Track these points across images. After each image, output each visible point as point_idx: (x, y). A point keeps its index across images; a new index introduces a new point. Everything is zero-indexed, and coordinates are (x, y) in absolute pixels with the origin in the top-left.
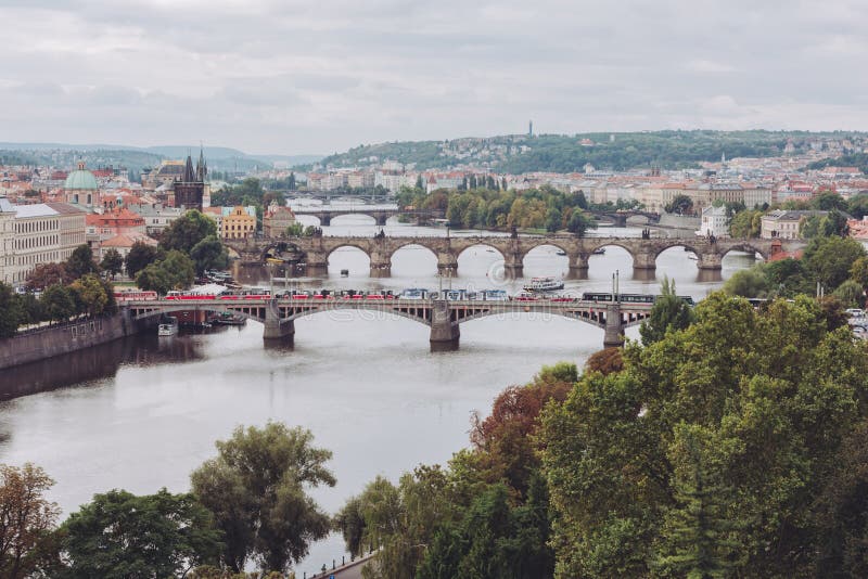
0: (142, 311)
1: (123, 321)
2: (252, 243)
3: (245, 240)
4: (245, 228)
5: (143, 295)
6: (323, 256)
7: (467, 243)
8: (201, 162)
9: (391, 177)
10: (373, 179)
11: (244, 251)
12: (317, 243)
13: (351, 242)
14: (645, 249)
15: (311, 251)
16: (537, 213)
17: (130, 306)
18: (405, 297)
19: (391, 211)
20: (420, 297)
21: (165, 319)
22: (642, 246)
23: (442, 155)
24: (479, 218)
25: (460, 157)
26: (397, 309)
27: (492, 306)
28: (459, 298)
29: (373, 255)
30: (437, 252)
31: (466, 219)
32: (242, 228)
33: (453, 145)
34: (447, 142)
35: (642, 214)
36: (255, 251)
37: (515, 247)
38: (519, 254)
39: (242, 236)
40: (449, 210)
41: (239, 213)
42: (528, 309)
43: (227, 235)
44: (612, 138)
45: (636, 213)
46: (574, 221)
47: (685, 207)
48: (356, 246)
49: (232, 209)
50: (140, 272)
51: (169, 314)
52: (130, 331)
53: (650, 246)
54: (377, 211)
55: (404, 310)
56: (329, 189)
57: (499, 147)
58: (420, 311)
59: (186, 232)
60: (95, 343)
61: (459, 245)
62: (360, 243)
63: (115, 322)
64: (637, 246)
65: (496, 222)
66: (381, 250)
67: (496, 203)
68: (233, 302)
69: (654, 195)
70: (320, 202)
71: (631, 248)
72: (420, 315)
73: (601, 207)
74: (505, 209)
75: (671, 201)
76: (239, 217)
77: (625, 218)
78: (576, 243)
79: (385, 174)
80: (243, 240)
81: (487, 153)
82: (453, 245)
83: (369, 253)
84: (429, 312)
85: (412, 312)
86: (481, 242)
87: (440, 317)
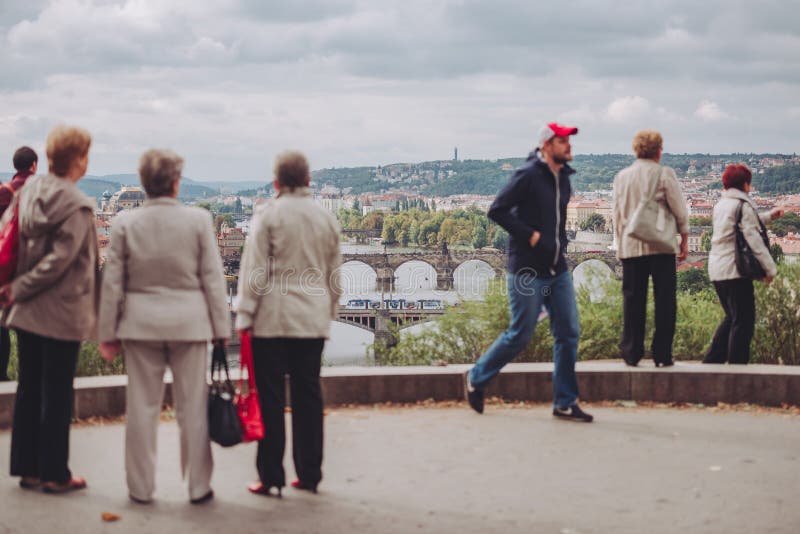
7: (402, 259)
9: (330, 201)
16: (464, 231)
18: (351, 307)
20: (364, 307)
23: (375, 180)
24: (412, 236)
25: (392, 181)
26: (344, 318)
27: (428, 314)
28: (399, 308)
30: (376, 267)
31: (399, 237)
33: (385, 170)
34: (379, 168)
37: (447, 262)
38: (451, 268)
40: (384, 230)
46: (498, 238)
47: (599, 224)
55: (350, 319)
57: (427, 172)
58: (365, 319)
61: (395, 261)
65: (427, 240)
67: (427, 223)
72: (365, 322)
74: (435, 229)
75: (585, 219)
78: (502, 258)
79: (324, 198)
81: (416, 178)
82: (391, 261)
84: (373, 320)
85: (357, 320)
86: (415, 258)
87: (382, 324)
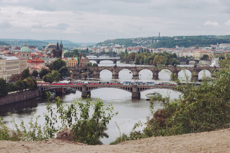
0: (45, 88)
1: (39, 91)
2: (77, 68)
3: (75, 67)
4: (75, 64)
5: (45, 83)
6: (98, 72)
7: (141, 68)
8: (61, 44)
9: (117, 49)
10: (112, 50)
11: (74, 71)
12: (96, 68)
13: (107, 68)
14: (195, 70)
15: (94, 71)
16: (162, 60)
17: (41, 87)
18: (124, 84)
19: (118, 59)
20: (129, 84)
21: (52, 91)
22: (194, 69)
23: (133, 43)
24: (145, 61)
25: (138, 43)
26: (122, 88)
27: (150, 87)
28: (140, 84)
29: (113, 72)
30: (132, 71)
31: (140, 61)
32: (74, 64)
33: (136, 40)
34: (134, 39)
35: (193, 60)
36: (78, 71)
37: (156, 70)
38: (158, 72)
39: (74, 66)
40: (135, 59)
41: (73, 59)
42: (161, 88)
43: (69, 66)
44: (184, 38)
45: (192, 60)
46: (173, 62)
47: (207, 58)
48: (108, 69)
49: (70, 58)
50: (44, 77)
51: (53, 89)
52: (41, 94)
53: (196, 69)
54: (114, 59)
55: (124, 88)
56: (99, 53)
57: (150, 40)
58: (129, 88)
59: (57, 65)
60: (31, 97)
61: (139, 69)
62: (109, 68)
63: (37, 91)
64: (193, 69)
65: (150, 62)
66: (116, 71)
67: (150, 57)
68: (72, 85)
69: (197, 55)
70: (96, 57)
71: (191, 70)
72: (129, 89)
73: (181, 58)
74: (152, 59)
75: (202, 56)
76: (73, 61)
77: (189, 61)
78: (174, 69)
79: (116, 48)
80: (74, 68)
81: (146, 42)
82: (137, 69)
83: (112, 71)
84: (131, 88)
85: (126, 88)
86: (146, 68)
87: (135, 90)
